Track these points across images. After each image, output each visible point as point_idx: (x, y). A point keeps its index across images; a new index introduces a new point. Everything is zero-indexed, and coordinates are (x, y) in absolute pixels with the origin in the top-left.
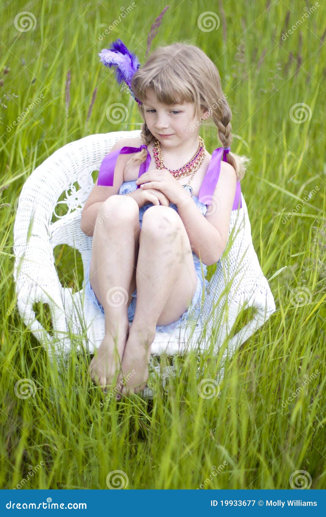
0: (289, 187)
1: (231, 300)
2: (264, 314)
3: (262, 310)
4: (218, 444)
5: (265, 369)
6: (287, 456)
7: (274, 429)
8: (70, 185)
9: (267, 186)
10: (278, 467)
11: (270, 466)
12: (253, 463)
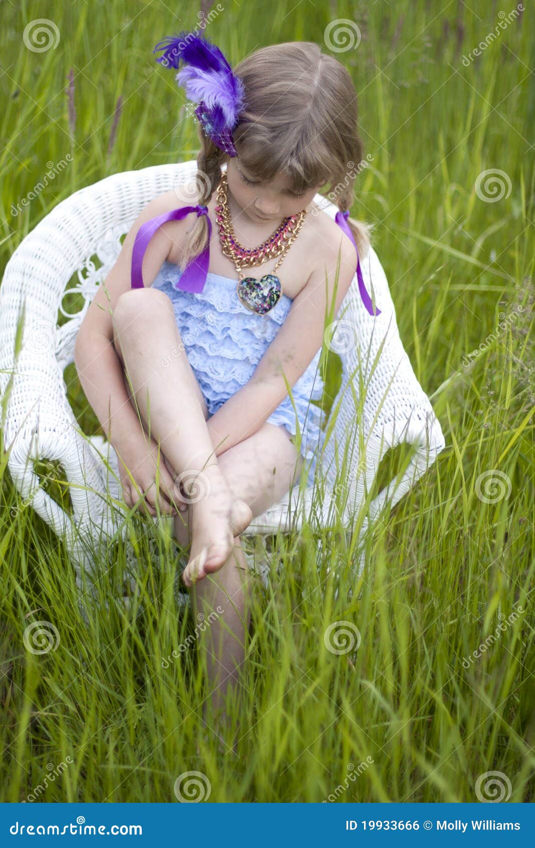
0: (456, 243)
1: (368, 433)
2: (425, 454)
3: (422, 447)
4: (362, 677)
5: (435, 546)
6: (481, 690)
7: (456, 648)
8: (85, 260)
9: (419, 243)
10: (466, 709)
11: (453, 709)
12: (424, 706)
